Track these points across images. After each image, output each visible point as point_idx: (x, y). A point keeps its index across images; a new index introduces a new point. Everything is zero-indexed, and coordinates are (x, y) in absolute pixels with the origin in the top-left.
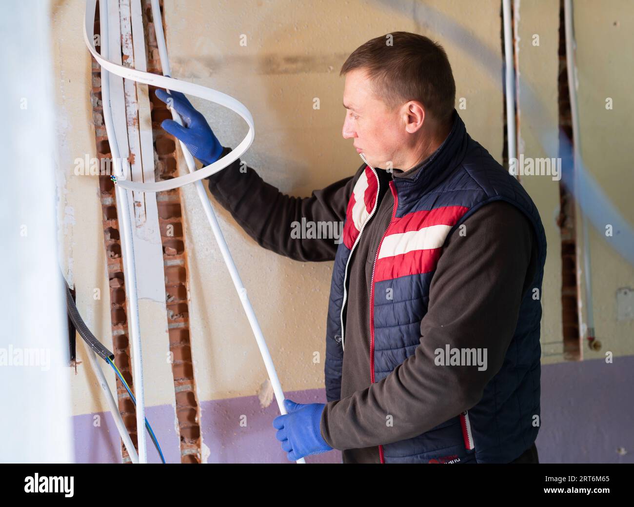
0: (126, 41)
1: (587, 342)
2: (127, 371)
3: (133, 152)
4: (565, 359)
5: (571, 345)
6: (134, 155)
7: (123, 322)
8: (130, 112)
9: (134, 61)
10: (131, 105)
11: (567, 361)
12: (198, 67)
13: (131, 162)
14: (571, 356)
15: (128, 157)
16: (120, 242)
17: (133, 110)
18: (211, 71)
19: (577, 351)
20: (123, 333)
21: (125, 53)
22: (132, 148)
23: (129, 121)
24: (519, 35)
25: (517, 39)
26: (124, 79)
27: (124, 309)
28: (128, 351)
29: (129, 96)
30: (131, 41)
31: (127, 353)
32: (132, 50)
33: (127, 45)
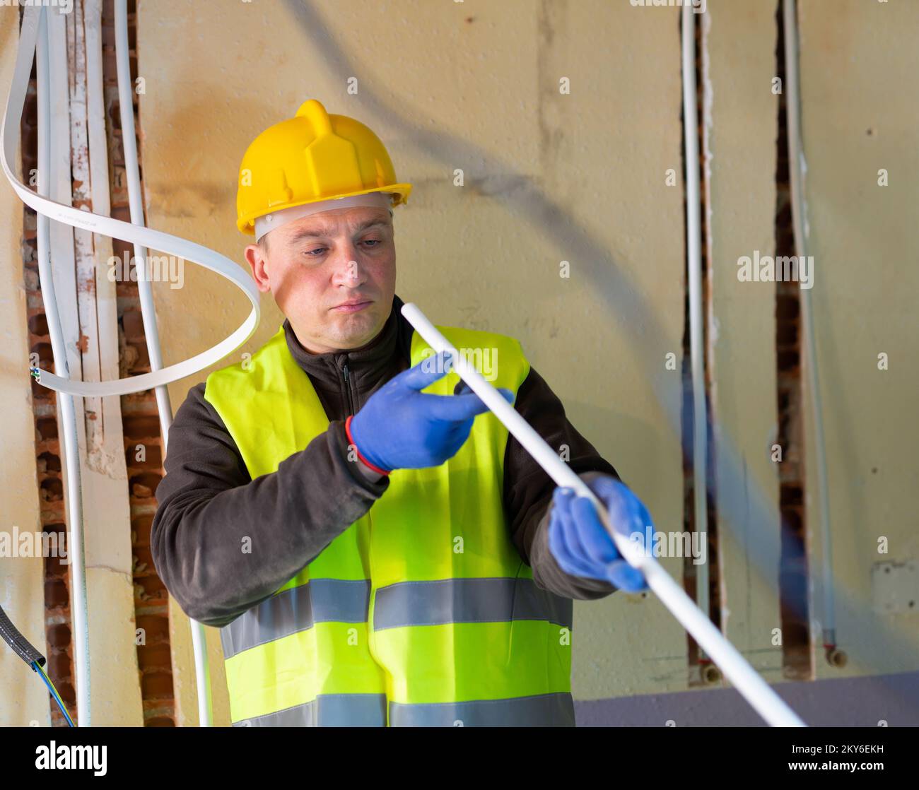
0: (79, 158)
1: (823, 652)
2: (68, 682)
3: (85, 333)
4: (786, 677)
5: (795, 655)
6: (87, 338)
7: (64, 603)
8: (83, 269)
9: (90, 190)
10: (83, 258)
11: (788, 681)
12: (191, 199)
13: (82, 348)
14: (795, 673)
15: (77, 340)
16: (61, 476)
17: (86, 266)
18: (213, 205)
19: (805, 665)
20: (63, 621)
21: (76, 177)
22: (84, 327)
23: (81, 285)
24: (711, 150)
25: (708, 155)
26: (74, 228)
27: (65, 582)
28: (71, 651)
29: (82, 244)
30: (87, 157)
31: (68, 654)
32: (88, 172)
33: (80, 165)
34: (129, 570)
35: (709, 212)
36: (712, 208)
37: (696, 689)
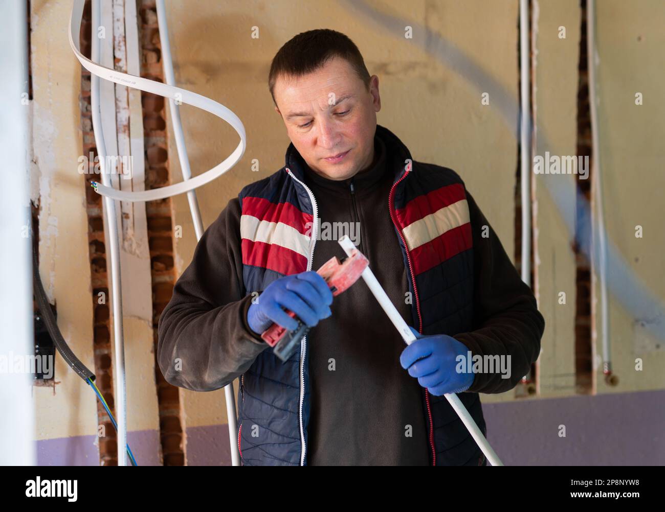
0: (119, 43)
1: (602, 377)
2: (109, 393)
4: (577, 392)
5: (584, 378)
7: (106, 340)
8: (121, 118)
9: (126, 65)
10: (121, 110)
11: (578, 395)
12: (194, 73)
14: (582, 390)
16: (106, 256)
17: (123, 116)
18: (209, 77)
19: (589, 385)
20: (105, 352)
21: (117, 55)
23: (120, 128)
24: (537, 47)
25: (535, 51)
26: (115, 84)
27: (108, 326)
28: (111, 372)
29: (120, 101)
30: (124, 43)
31: (110, 374)
32: (124, 53)
33: (119, 47)
34: (151, 319)
35: (535, 89)
36: (537, 86)
37: (519, 400)
